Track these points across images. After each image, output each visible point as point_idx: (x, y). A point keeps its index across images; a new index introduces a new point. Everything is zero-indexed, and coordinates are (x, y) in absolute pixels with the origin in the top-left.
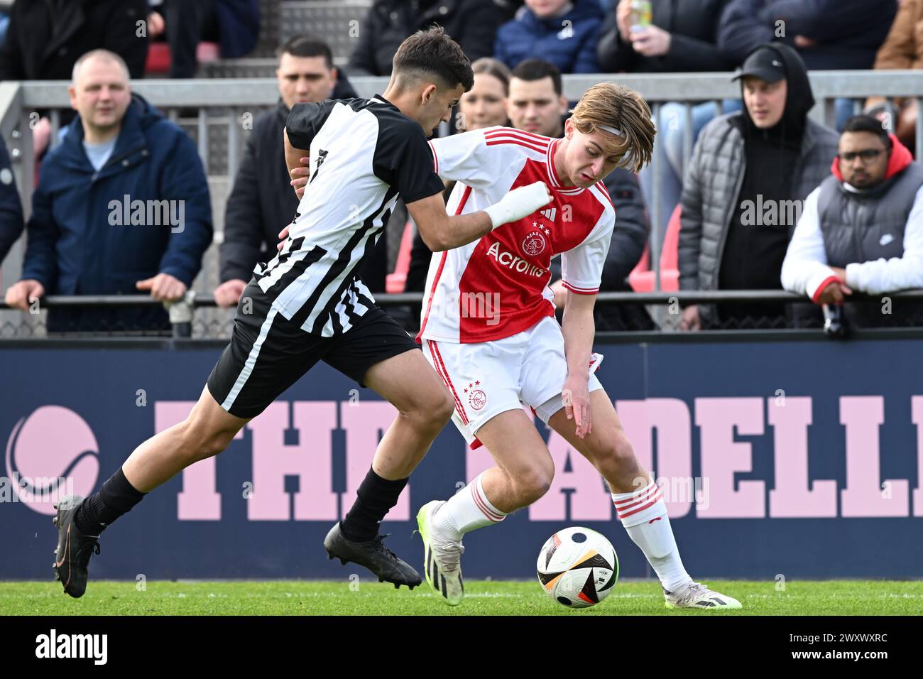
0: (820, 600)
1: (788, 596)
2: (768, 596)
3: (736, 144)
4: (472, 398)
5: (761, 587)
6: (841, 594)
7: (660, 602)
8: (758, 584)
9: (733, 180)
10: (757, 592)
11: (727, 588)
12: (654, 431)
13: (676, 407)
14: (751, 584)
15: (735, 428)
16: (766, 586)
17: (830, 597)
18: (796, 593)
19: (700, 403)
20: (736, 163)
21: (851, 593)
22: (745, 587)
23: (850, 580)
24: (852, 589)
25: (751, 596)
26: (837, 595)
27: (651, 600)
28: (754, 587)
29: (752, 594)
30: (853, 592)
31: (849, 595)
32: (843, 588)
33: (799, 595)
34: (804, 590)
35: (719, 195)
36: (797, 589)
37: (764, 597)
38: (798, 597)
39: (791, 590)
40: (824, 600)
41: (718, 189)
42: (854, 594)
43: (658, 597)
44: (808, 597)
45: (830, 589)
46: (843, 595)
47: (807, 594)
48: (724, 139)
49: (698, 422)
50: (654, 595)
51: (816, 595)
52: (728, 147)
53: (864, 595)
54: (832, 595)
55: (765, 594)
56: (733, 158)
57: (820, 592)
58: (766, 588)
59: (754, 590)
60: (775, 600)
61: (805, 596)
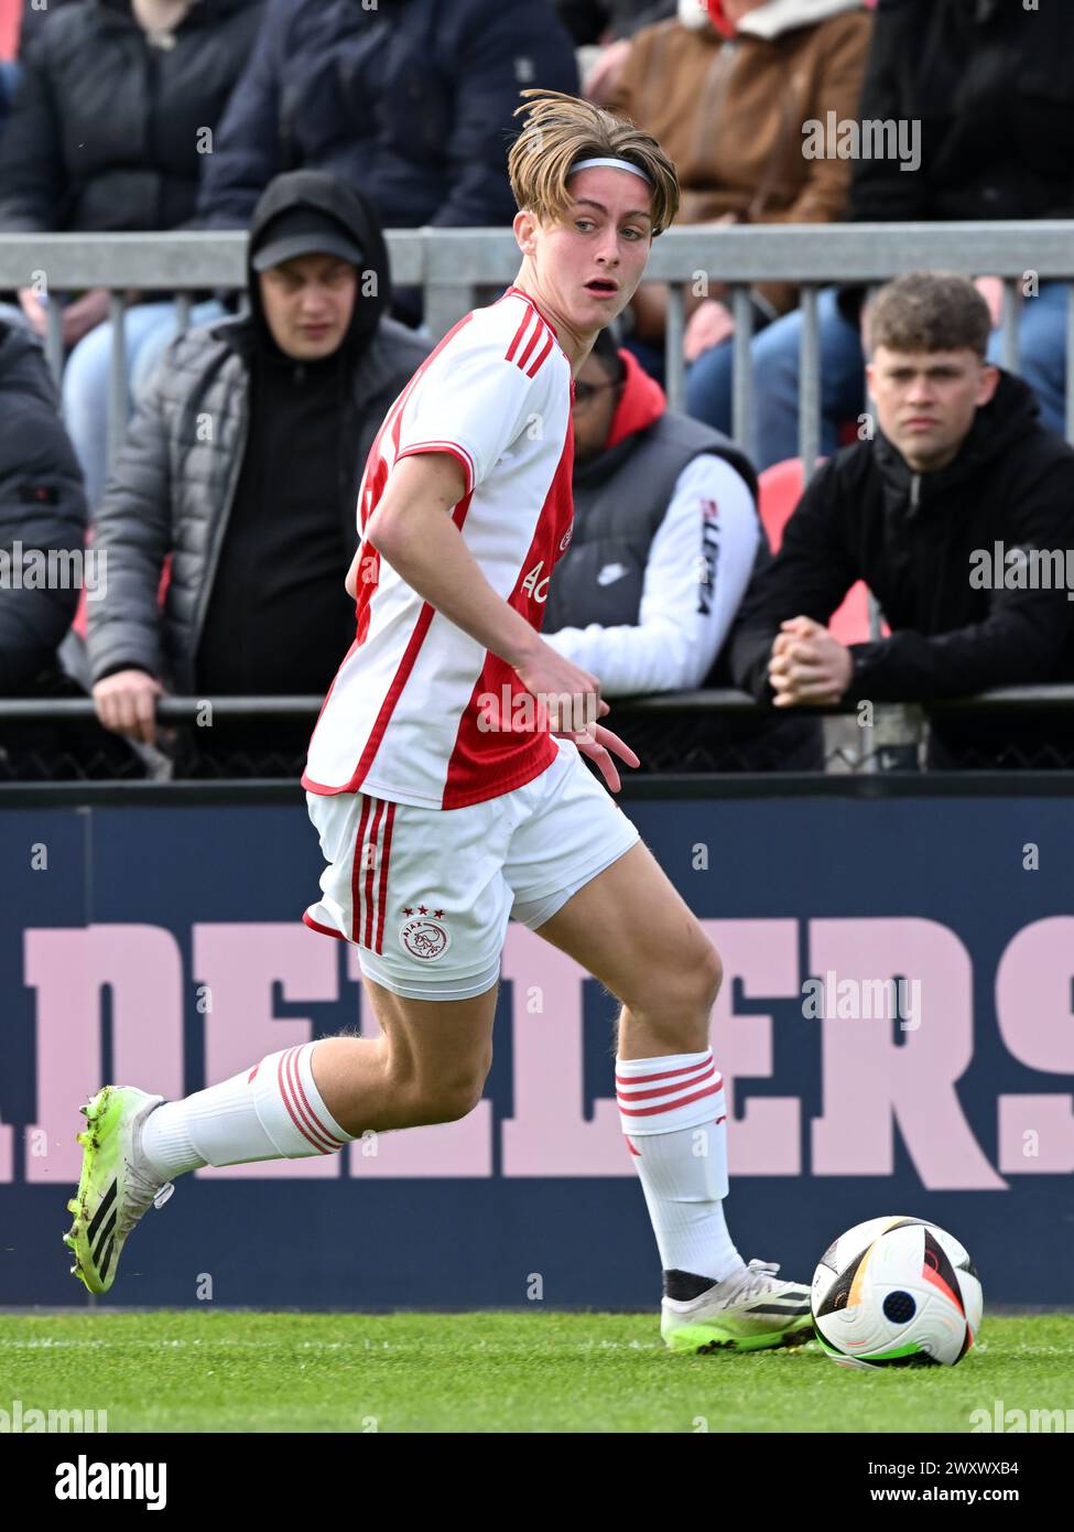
0: (452, 1353)
1: (386, 1345)
2: (343, 1345)
3: (232, 386)
4: (415, 931)
5: (329, 1325)
6: (497, 1342)
7: (113, 1356)
8: (323, 1319)
9: (225, 458)
10: (320, 1336)
11: (256, 1328)
12: (106, 993)
13: (155, 942)
14: (307, 1319)
15: (277, 988)
16: (339, 1323)
17: (475, 1347)
18: (403, 1337)
19: (204, 934)
20: (232, 424)
21: (519, 1338)
22: (295, 1324)
23: (516, 1311)
24: (521, 1330)
25: (307, 1345)
26: (488, 1342)
27: (94, 1351)
28: (313, 1325)
29: (308, 1340)
30: (523, 1336)
31: (516, 1343)
32: (501, 1327)
33: (409, 1341)
34: (420, 1333)
35: (198, 492)
36: (404, 1331)
37: (334, 1346)
38: (406, 1347)
39: (392, 1331)
40: (461, 1353)
41: (195, 480)
42: (524, 1342)
43: (107, 1345)
44: (427, 1346)
45: (475, 1329)
46: (502, 1343)
47: (428, 1341)
48: (211, 376)
49: (199, 975)
50: (101, 1342)
51: (443, 1342)
52: (217, 394)
53: (545, 1342)
54: (480, 1342)
55: (336, 1341)
56: (224, 415)
57: (453, 1336)
58: (337, 1328)
59: (313, 1331)
60: (357, 1352)
61: (422, 1347)
